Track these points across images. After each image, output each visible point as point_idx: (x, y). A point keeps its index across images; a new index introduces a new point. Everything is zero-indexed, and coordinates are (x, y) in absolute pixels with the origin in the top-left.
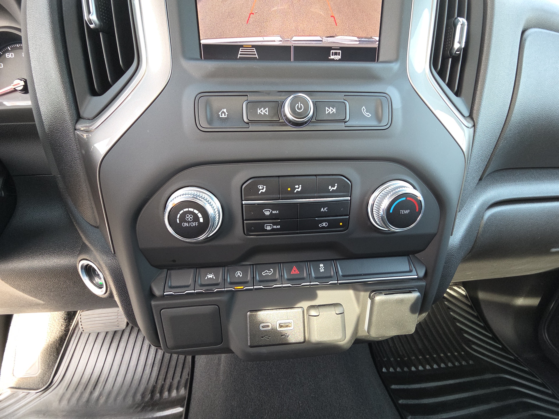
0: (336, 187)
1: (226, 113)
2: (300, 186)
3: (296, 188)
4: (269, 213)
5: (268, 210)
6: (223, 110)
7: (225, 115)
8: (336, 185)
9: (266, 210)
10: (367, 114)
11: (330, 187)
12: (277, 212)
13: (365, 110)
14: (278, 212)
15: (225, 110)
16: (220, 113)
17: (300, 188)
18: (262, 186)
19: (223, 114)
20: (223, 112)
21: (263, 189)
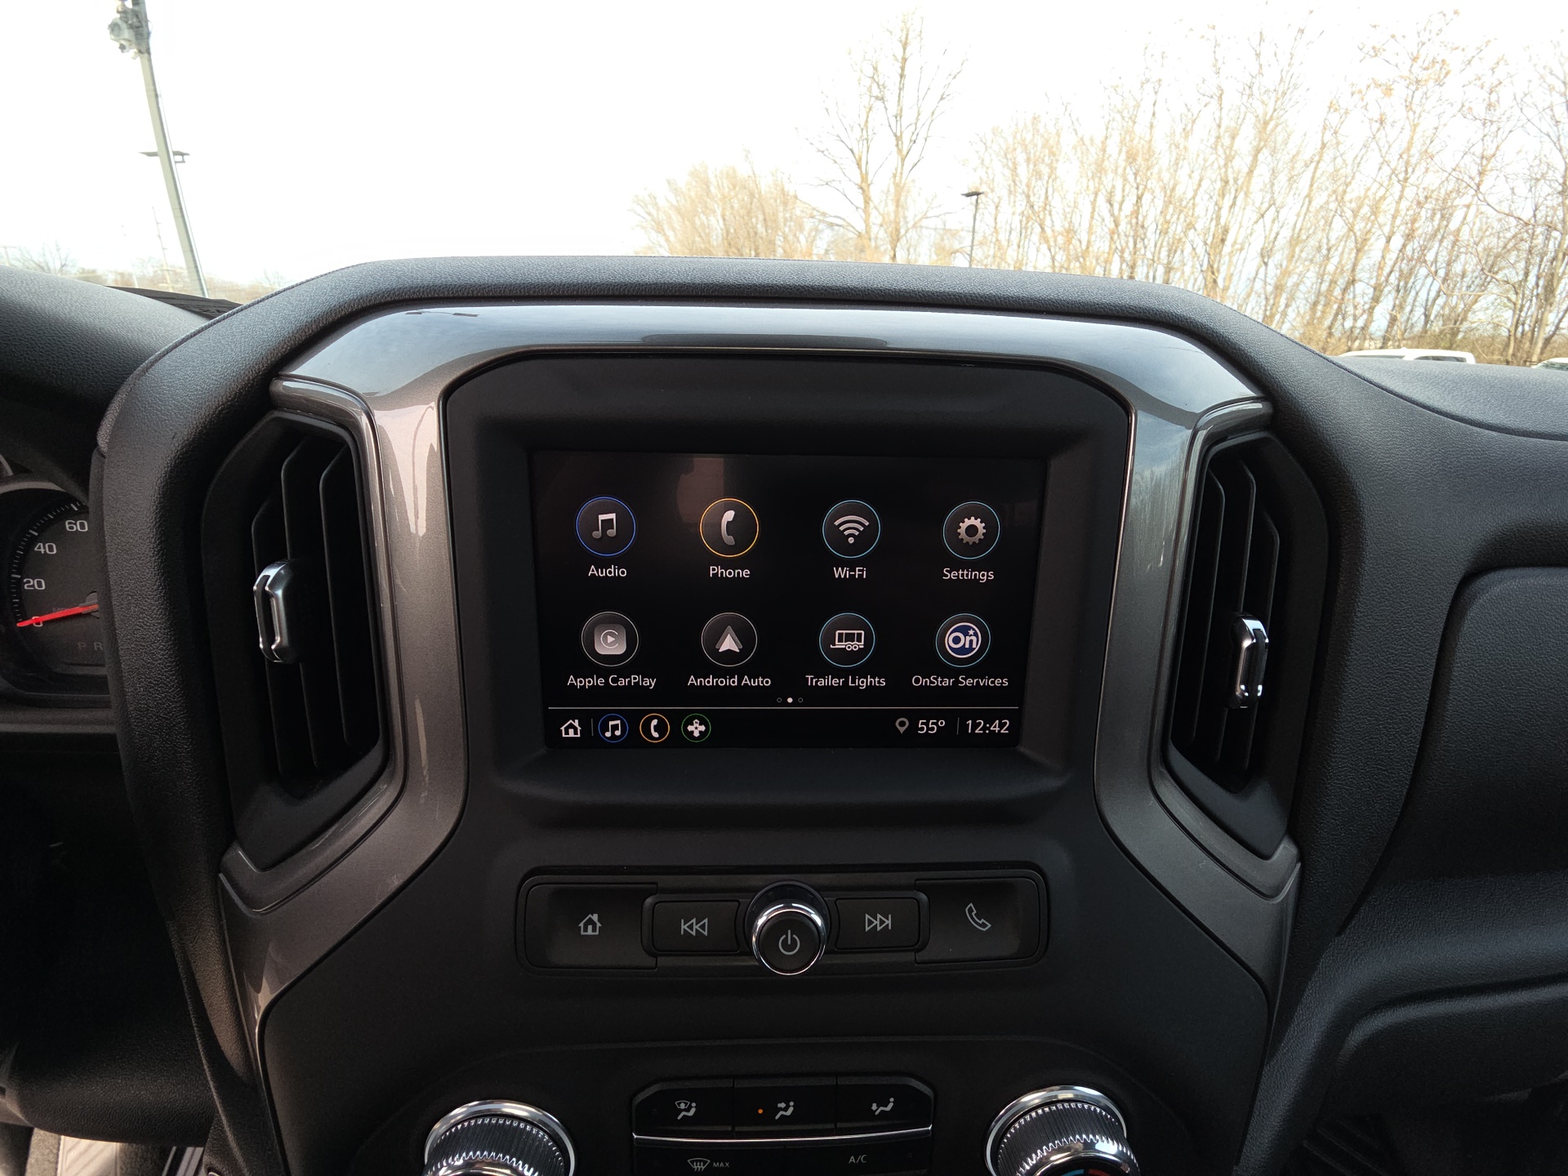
0: (891, 1106)
1: (599, 925)
2: (792, 1104)
3: (781, 1109)
4: (703, 1168)
5: (700, 1161)
6: (590, 916)
7: (594, 930)
8: (892, 1100)
9: (697, 1161)
10: (980, 922)
11: (874, 1107)
12: (725, 1165)
13: (975, 912)
14: (727, 1164)
15: (595, 917)
16: (581, 925)
17: (791, 1110)
18: (686, 1104)
19: (590, 927)
20: (591, 922)
21: (688, 1110)
